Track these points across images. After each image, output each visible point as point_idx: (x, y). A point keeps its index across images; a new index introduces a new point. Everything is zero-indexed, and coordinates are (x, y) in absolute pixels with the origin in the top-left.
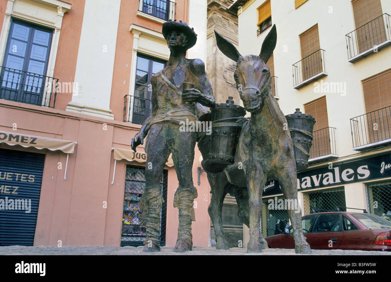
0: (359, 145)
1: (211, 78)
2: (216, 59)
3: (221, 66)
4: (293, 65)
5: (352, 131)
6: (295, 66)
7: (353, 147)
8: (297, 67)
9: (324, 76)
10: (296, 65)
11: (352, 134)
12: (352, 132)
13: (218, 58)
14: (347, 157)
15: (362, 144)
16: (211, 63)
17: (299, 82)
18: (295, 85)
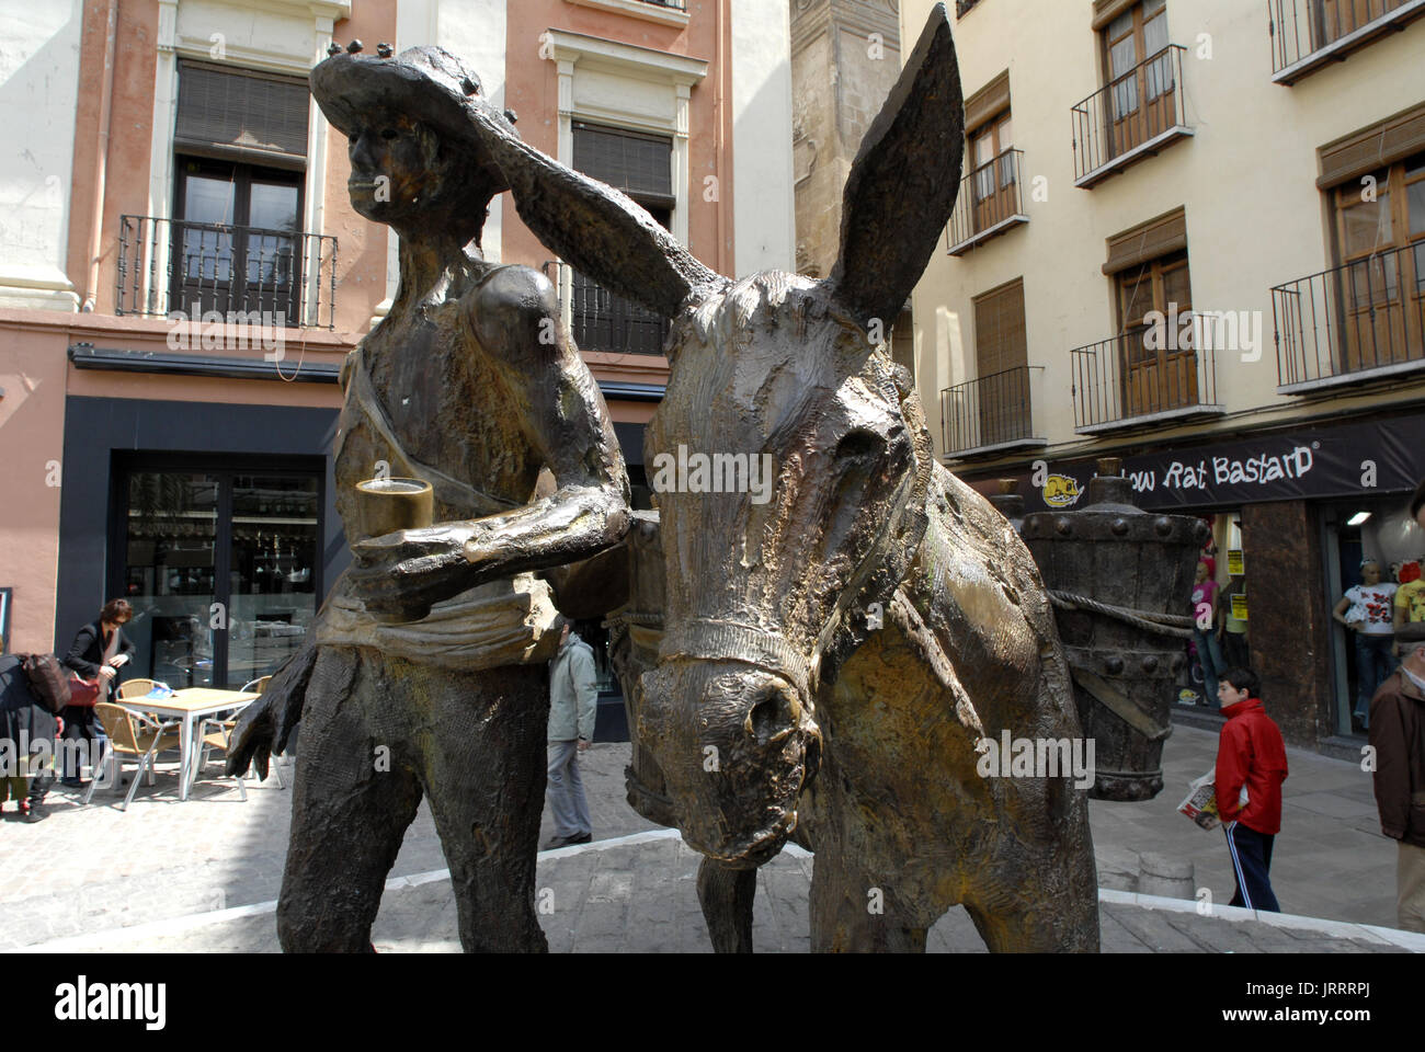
0: (1301, 378)
1: (825, 161)
2: (838, 102)
3: (855, 121)
4: (1073, 109)
5: (1276, 328)
6: (1081, 111)
7: (1280, 385)
8: (1086, 113)
9: (1180, 139)
10: (1083, 107)
11: (1277, 338)
12: (1276, 333)
13: (845, 99)
14: (1255, 411)
15: (1312, 373)
16: (826, 114)
17: (1094, 166)
18: (1080, 174)
